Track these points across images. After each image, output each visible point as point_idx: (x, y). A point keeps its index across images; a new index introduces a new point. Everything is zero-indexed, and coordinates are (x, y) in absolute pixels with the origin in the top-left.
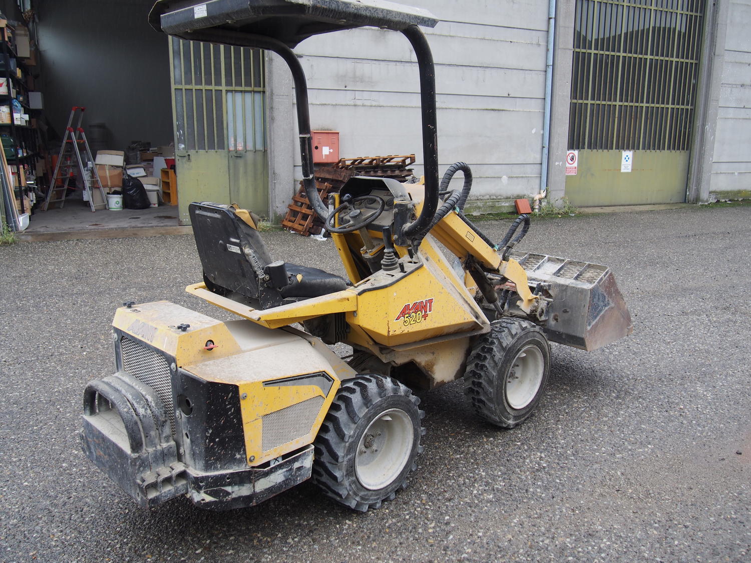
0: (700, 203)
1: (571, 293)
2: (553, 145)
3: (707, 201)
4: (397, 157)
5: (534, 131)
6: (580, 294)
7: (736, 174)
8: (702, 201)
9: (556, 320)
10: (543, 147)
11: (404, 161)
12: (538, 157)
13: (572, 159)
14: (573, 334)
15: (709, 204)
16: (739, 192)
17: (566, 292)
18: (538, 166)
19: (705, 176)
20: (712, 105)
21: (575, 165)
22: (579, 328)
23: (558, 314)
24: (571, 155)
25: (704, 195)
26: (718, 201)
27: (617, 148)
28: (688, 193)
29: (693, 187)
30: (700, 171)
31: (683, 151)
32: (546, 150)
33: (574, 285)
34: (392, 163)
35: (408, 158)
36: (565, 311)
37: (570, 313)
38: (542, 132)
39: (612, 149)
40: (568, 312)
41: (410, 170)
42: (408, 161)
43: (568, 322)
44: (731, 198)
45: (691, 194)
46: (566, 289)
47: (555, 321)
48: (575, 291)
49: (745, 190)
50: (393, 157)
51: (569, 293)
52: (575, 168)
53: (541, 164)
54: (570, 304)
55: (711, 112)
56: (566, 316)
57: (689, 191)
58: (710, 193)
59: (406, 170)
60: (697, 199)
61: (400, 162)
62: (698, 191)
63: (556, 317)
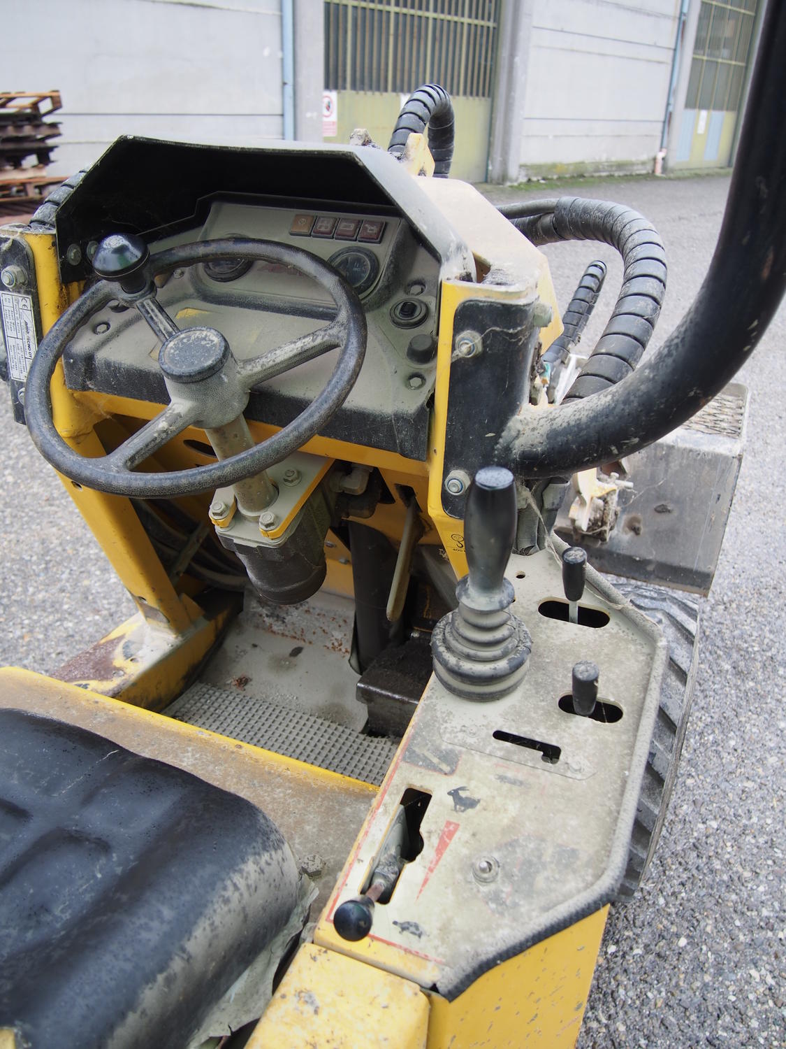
0: (508, 184)
1: (680, 465)
2: (301, 80)
3: (516, 180)
4: (21, 95)
5: (266, 52)
6: (707, 468)
7: (551, 137)
8: (511, 181)
9: (636, 531)
10: (284, 84)
11: (35, 106)
12: (277, 101)
13: (328, 108)
14: (682, 564)
15: (520, 184)
16: (554, 166)
17: (668, 463)
18: (279, 119)
19: (514, 140)
20: (524, 22)
21: (334, 117)
22: (700, 552)
23: (639, 515)
24: (326, 100)
25: (513, 171)
26: (529, 180)
27: (394, 90)
28: (490, 168)
29: (497, 157)
30: (507, 131)
31: (483, 99)
32: (289, 89)
33: (689, 446)
34: (11, 109)
35: (43, 98)
36: (662, 510)
37: (675, 514)
38: (280, 55)
39: (386, 90)
40: (669, 511)
41: (54, 125)
42: (45, 106)
43: (668, 536)
44: (544, 175)
45: (495, 169)
46: (667, 455)
47: (631, 534)
48: (695, 460)
49: (561, 164)
50: (13, 95)
51: (674, 466)
52: (334, 123)
53: (282, 115)
54: (677, 493)
55: (522, 34)
56: (664, 520)
57: (492, 163)
58: (521, 166)
59: (45, 124)
60: (504, 178)
61: (26, 108)
62: (505, 163)
63: (637, 525)
